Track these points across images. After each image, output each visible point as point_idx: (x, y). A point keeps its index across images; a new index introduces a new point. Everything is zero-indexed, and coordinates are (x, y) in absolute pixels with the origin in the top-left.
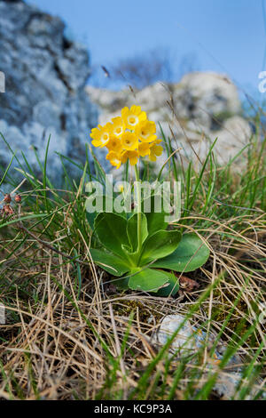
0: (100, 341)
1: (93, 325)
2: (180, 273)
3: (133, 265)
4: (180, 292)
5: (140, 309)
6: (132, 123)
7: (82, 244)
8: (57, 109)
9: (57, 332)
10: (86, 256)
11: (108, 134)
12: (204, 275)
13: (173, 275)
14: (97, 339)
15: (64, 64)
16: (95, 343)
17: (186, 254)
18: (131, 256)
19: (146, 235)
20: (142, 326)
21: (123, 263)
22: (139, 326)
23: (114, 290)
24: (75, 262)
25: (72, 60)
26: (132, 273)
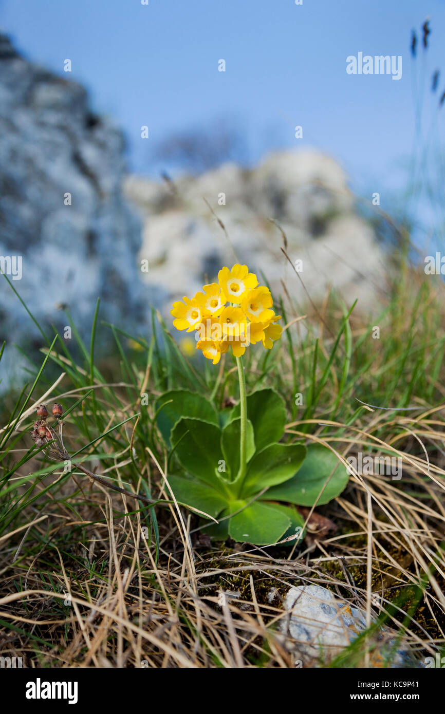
0: (202, 643)
1: (188, 613)
2: (309, 508)
3: (232, 496)
4: (308, 539)
5: (254, 579)
6: (234, 290)
7: (153, 467)
8: (80, 222)
9: (135, 634)
10: (163, 491)
11: (199, 312)
12: (340, 507)
13: (294, 511)
14: (197, 640)
15: (90, 154)
16: (196, 646)
17: (313, 477)
18: (230, 487)
19: (252, 452)
20: (262, 610)
21: (217, 495)
22: (257, 612)
23: (207, 543)
24: (146, 503)
25: (102, 146)
26: (232, 510)
